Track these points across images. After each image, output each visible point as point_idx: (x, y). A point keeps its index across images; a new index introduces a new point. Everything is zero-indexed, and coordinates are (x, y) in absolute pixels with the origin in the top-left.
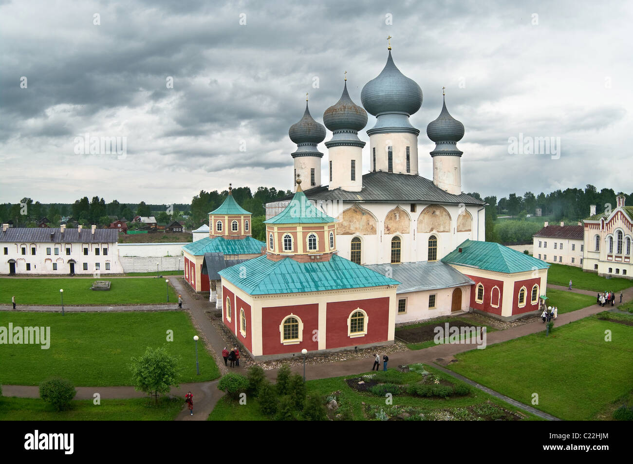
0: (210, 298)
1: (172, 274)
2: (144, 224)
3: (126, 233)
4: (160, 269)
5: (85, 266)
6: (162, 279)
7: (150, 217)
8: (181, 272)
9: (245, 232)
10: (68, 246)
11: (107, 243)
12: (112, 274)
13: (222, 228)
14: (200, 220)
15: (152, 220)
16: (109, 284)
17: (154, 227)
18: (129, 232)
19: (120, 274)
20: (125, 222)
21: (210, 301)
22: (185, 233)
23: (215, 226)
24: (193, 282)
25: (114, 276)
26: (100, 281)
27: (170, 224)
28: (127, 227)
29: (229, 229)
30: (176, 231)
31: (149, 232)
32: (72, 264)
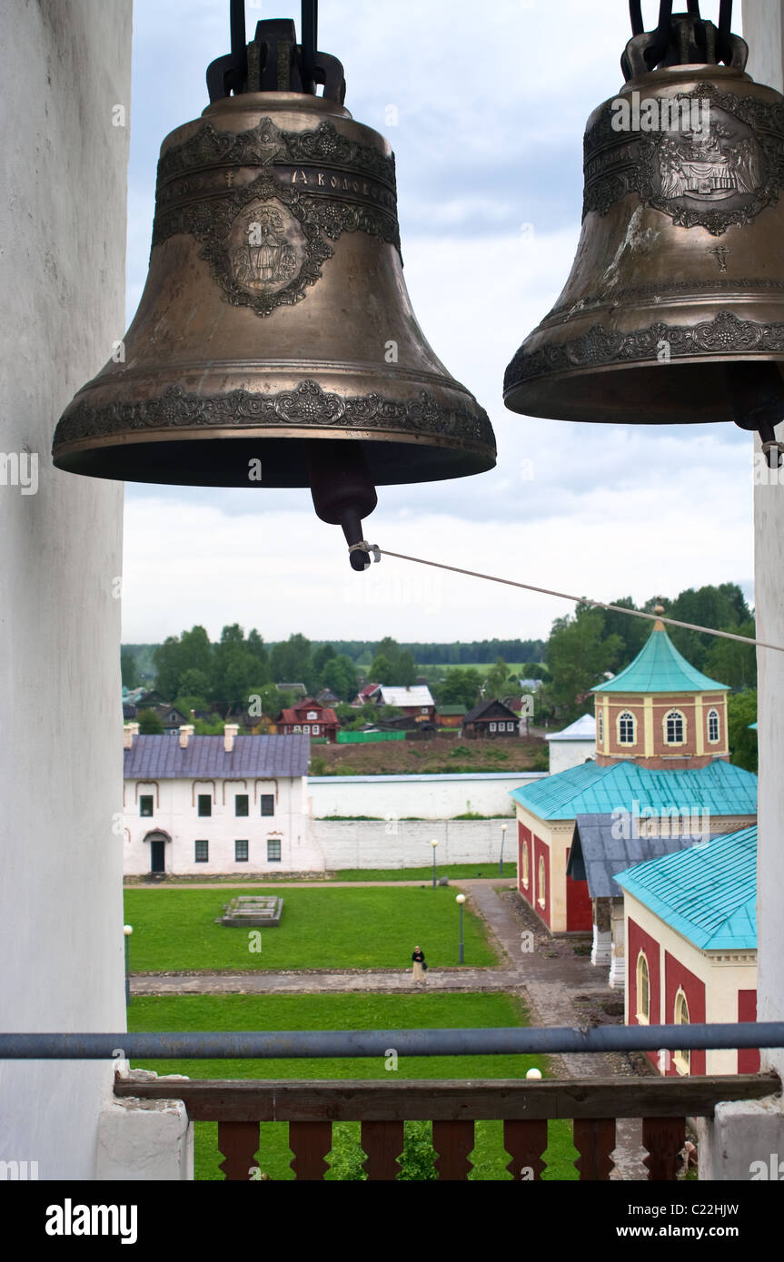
0: (594, 953)
1: (480, 875)
2: (392, 710)
3: (333, 738)
4: (443, 859)
5: (202, 850)
6: (442, 891)
7: (412, 689)
8: (504, 869)
9: (707, 747)
10: (147, 790)
11: (274, 779)
12: (287, 874)
13: (635, 736)
14: (574, 698)
15: (420, 696)
16: (276, 908)
17: (427, 718)
18: (342, 735)
19: (316, 876)
20: (329, 702)
21: (594, 961)
22: (529, 738)
23: (612, 728)
24: (542, 901)
25: (294, 880)
26: (249, 898)
27: (478, 710)
28: (336, 720)
29: (658, 738)
30: (498, 734)
31: (409, 737)
32: (158, 844)
